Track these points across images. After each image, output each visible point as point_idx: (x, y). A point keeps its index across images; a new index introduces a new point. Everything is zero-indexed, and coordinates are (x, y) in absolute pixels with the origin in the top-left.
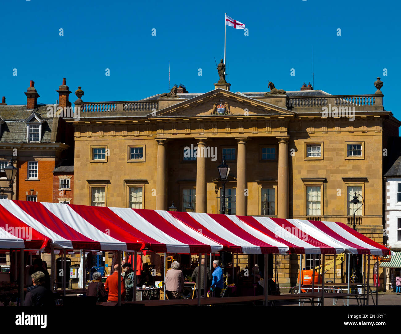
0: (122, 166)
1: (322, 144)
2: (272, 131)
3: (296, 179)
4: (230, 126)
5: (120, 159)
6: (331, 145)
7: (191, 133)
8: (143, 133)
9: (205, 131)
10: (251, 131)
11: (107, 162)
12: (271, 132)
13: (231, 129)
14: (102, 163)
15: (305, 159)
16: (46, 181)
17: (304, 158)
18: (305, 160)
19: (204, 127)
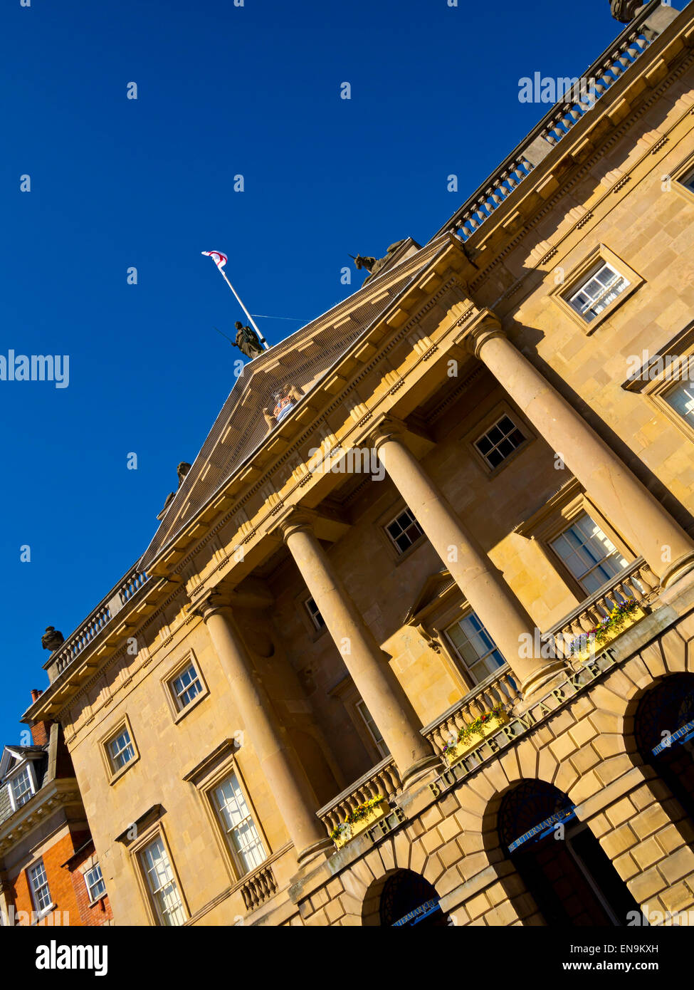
0: (171, 745)
1: (604, 253)
2: (435, 342)
3: (610, 405)
4: (328, 431)
5: (160, 729)
6: (632, 229)
7: (255, 530)
8: (176, 624)
9: (282, 494)
10: (385, 393)
11: (139, 759)
12: (434, 349)
13: (334, 433)
14: (131, 769)
15: (589, 330)
16: (68, 899)
17: (584, 330)
18: (590, 334)
19: (274, 487)
